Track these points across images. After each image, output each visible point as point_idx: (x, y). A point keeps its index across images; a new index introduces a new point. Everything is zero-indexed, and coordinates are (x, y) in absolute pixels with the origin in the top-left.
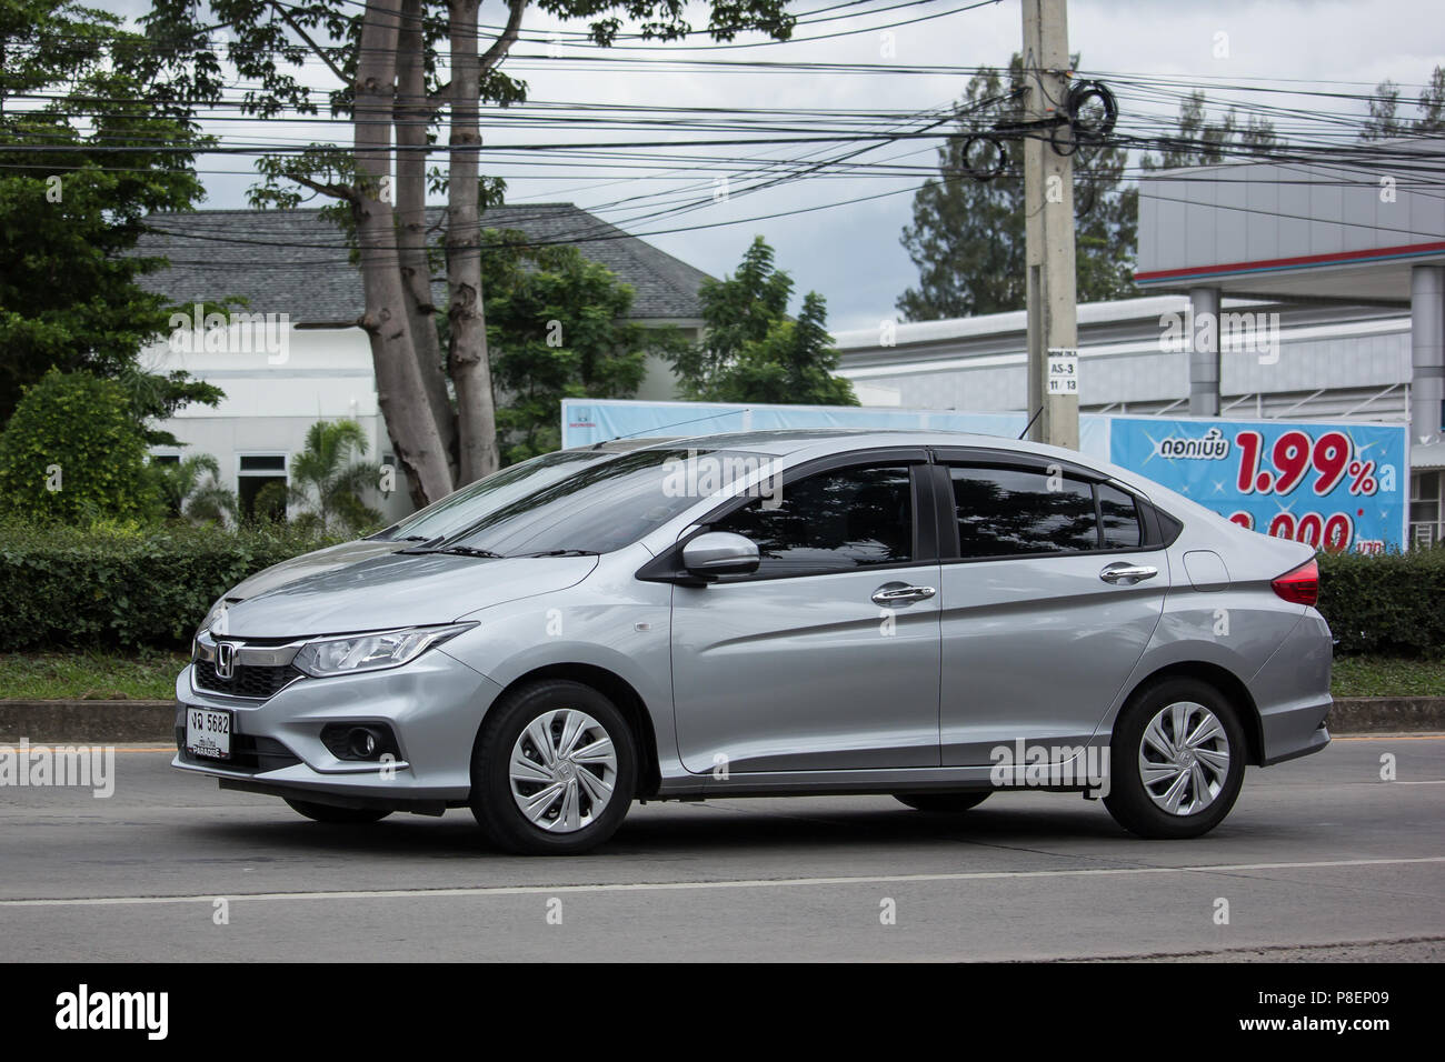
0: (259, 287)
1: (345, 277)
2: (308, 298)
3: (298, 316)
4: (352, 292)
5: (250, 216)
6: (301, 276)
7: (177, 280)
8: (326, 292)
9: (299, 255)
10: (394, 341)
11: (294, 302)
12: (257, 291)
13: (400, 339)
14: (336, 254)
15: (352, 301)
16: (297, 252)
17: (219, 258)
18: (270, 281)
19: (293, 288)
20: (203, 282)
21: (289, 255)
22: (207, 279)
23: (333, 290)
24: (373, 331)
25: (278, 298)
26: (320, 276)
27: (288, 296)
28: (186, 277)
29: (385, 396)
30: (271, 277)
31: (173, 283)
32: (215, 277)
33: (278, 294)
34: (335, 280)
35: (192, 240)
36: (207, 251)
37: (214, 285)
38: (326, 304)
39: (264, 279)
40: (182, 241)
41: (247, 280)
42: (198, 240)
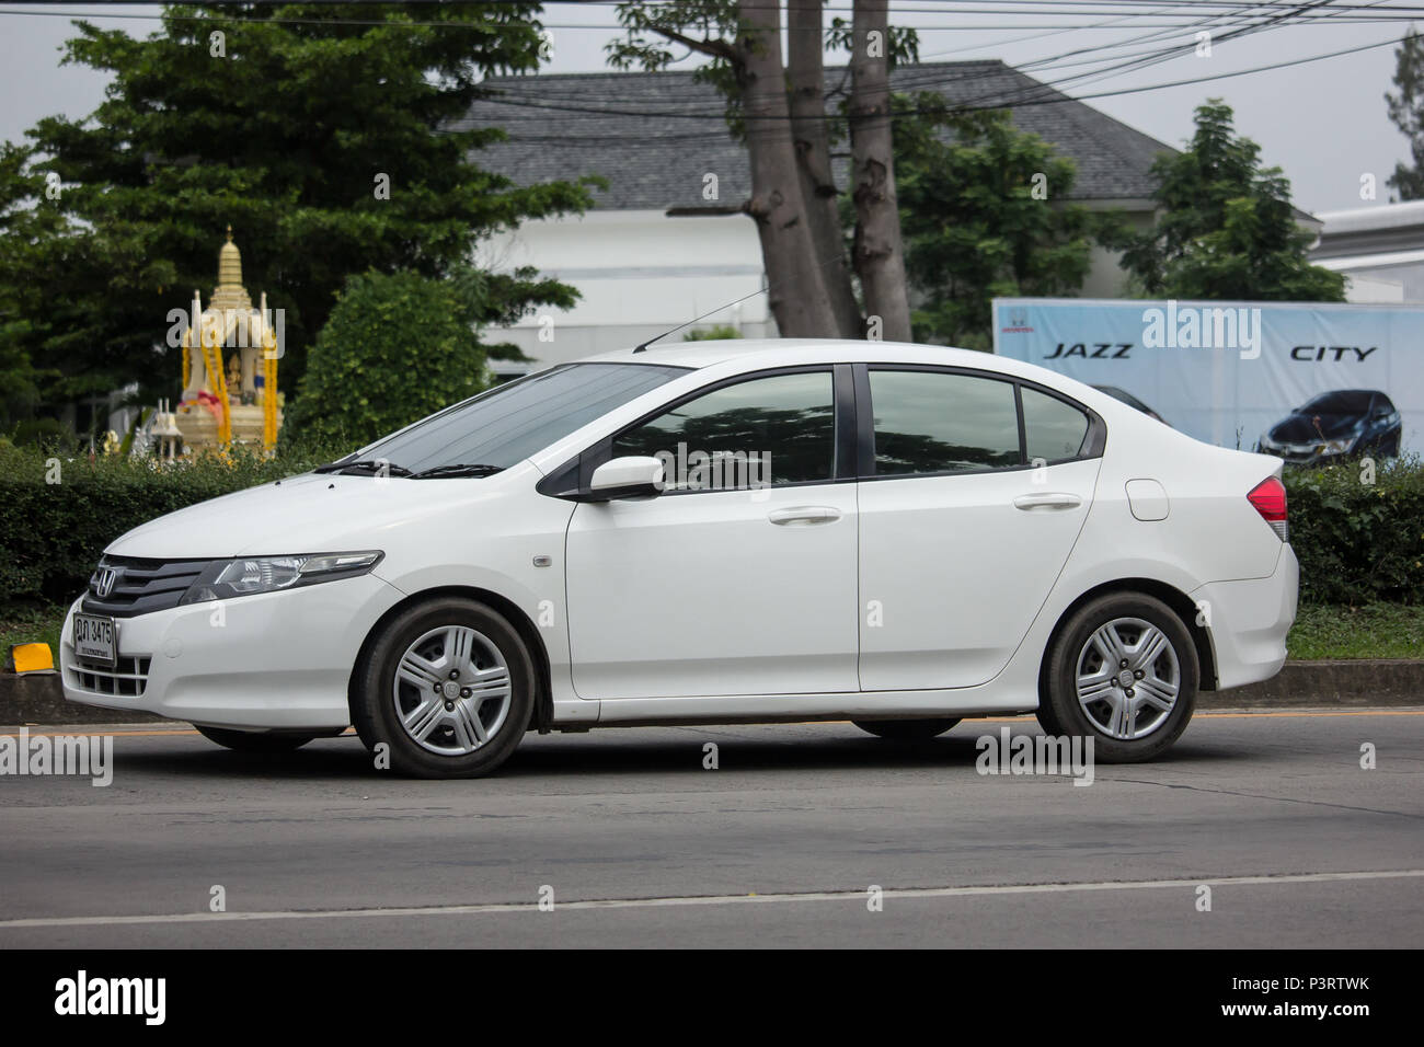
0: (621, 167)
1: (724, 154)
2: (680, 181)
3: (667, 201)
4: (734, 172)
6: (670, 152)
7: (521, 160)
9: (670, 127)
10: (787, 230)
11: (664, 185)
12: (618, 172)
13: (795, 227)
14: (715, 126)
15: (734, 183)
16: (666, 124)
17: (571, 133)
18: (634, 159)
19: (661, 169)
20: (552, 161)
21: (657, 128)
22: (558, 159)
24: (761, 218)
25: (643, 181)
26: (696, 152)
27: (654, 177)
28: (531, 156)
29: (777, 298)
30: (635, 154)
31: (516, 163)
32: (567, 155)
33: (643, 175)
34: (714, 157)
35: (539, 110)
36: (557, 123)
37: (567, 165)
39: (627, 158)
40: (527, 112)
41: (606, 158)
42: (547, 110)
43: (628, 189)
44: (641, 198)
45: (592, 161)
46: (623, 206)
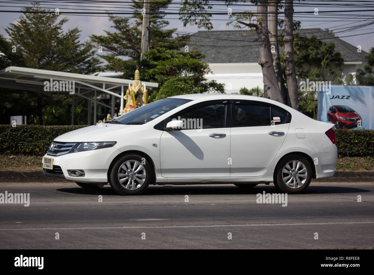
1: (255, 50)
2: (244, 56)
4: (257, 54)
5: (227, 32)
6: (241, 48)
8: (249, 54)
9: (242, 43)
10: (269, 68)
11: (240, 57)
12: (229, 54)
14: (252, 43)
16: (241, 43)
17: (219, 45)
18: (233, 51)
19: (239, 53)
20: (214, 51)
21: (239, 44)
22: (215, 51)
23: (251, 53)
24: (262, 65)
25: (235, 56)
26: (248, 49)
27: (238, 55)
28: (209, 50)
29: (266, 84)
30: (233, 50)
31: (205, 52)
32: (217, 50)
33: (235, 55)
34: (252, 51)
35: (211, 39)
36: (215, 42)
37: (217, 52)
38: (249, 57)
39: (232, 50)
40: (208, 40)
41: (227, 50)
42: (213, 39)
43: (232, 58)
44: (235, 60)
45: (223, 51)
46: (230, 62)
